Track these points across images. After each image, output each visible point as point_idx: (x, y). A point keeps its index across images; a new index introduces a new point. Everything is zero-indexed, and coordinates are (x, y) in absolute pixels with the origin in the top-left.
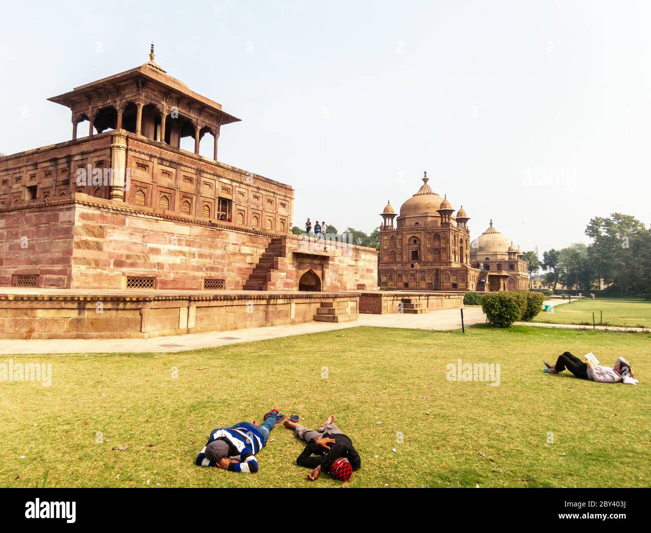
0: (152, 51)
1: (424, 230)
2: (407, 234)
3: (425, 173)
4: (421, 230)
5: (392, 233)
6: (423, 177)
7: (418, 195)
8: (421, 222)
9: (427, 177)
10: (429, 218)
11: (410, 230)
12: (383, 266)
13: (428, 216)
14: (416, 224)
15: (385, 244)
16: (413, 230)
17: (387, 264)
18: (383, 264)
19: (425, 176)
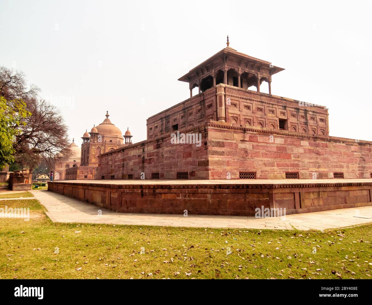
0: (228, 40)
1: (118, 145)
2: (108, 146)
3: (107, 112)
4: (117, 145)
5: (98, 145)
6: (106, 114)
7: (103, 124)
8: (113, 140)
9: (109, 114)
10: (118, 138)
11: (111, 145)
12: (92, 165)
13: (117, 138)
14: (110, 141)
15: (93, 151)
16: (112, 145)
17: (94, 163)
18: (92, 163)
19: (107, 114)
